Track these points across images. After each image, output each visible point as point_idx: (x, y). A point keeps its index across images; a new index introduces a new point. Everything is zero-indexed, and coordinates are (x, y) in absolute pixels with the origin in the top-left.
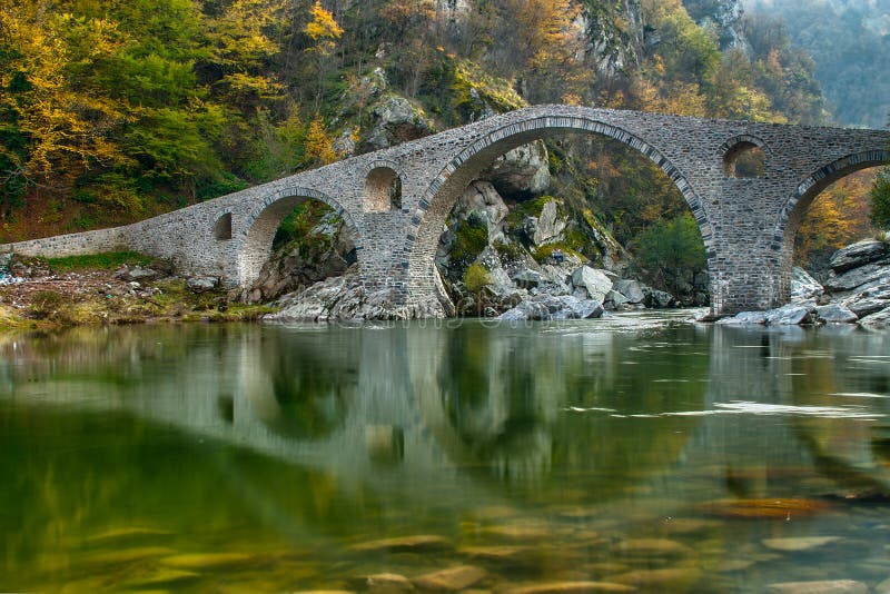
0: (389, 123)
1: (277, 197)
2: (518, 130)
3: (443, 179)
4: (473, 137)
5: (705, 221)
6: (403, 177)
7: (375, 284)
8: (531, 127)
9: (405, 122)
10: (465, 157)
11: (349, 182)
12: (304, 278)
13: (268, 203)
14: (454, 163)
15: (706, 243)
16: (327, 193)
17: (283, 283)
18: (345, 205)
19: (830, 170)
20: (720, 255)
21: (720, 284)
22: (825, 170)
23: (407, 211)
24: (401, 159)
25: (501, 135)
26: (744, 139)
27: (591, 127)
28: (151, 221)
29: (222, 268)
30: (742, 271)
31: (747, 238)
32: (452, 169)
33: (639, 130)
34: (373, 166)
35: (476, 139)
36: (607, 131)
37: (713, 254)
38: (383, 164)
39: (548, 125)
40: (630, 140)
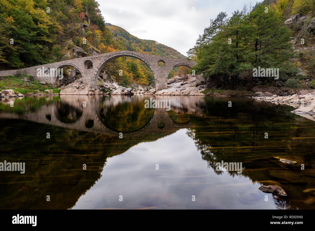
0: (77, 52)
1: (62, 65)
2: (119, 55)
3: (102, 63)
4: (109, 55)
5: (155, 74)
6: (93, 62)
7: (87, 84)
8: (121, 54)
9: (81, 52)
10: (107, 59)
11: (80, 63)
12: (65, 83)
13: (60, 66)
14: (105, 60)
15: (155, 78)
16: (75, 65)
17: (61, 84)
18: (79, 67)
19: (176, 66)
20: (157, 80)
21: (157, 85)
22: (175, 66)
23: (94, 69)
24: (93, 59)
25: (115, 55)
26: (162, 60)
27: (133, 55)
28: (27, 69)
29: (47, 80)
30: (161, 82)
31: (162, 77)
32: (104, 61)
33: (143, 57)
34: (86, 60)
35: (110, 56)
36: (137, 56)
37: (156, 80)
38: (89, 59)
39: (125, 54)
40: (141, 58)
